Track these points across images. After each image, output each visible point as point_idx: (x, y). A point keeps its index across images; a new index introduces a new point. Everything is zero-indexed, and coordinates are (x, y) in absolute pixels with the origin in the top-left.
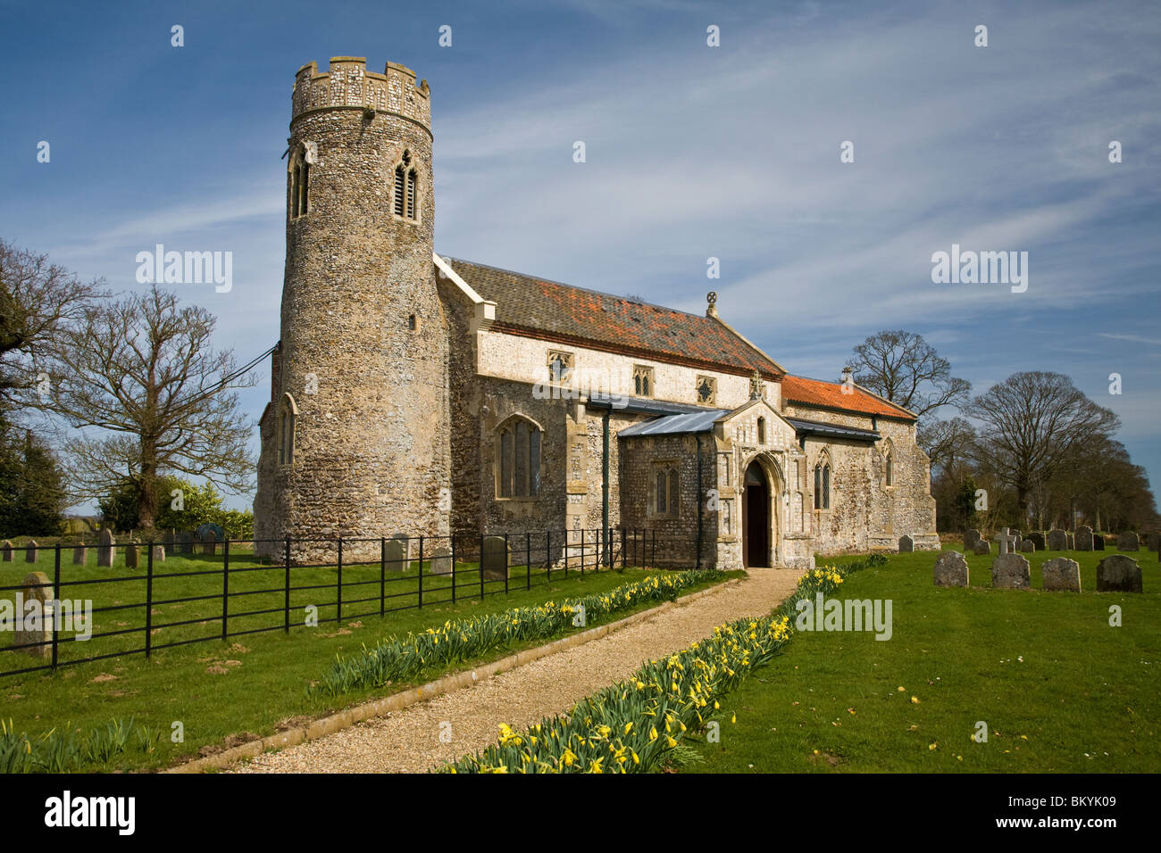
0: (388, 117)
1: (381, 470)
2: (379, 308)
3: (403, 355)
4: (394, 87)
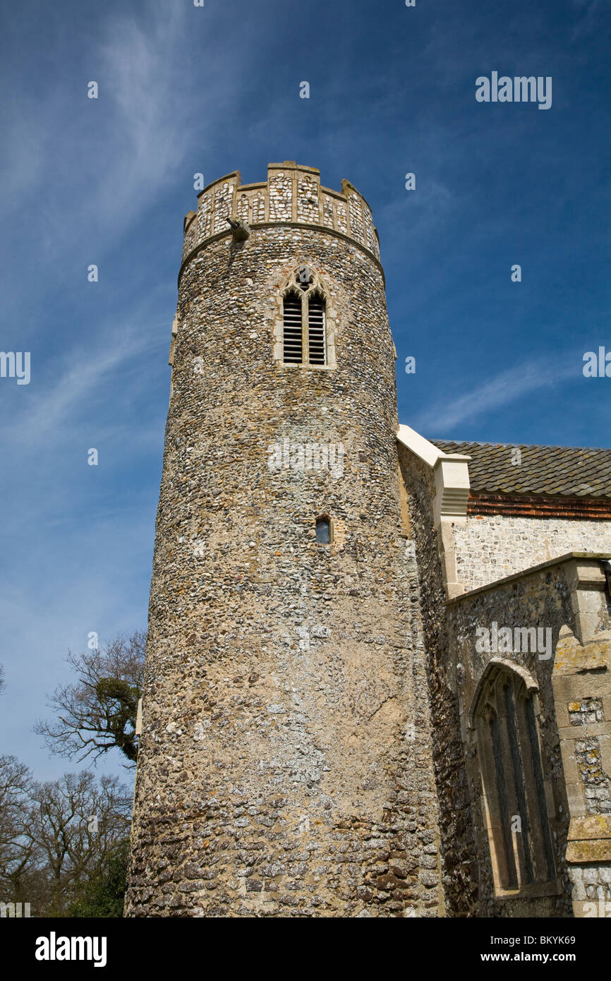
2: (254, 512)
3: (303, 590)
4: (280, 191)
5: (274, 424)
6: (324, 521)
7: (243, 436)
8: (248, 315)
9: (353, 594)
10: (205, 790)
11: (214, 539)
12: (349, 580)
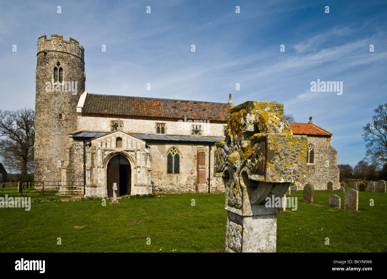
0: (51, 52)
1: (48, 163)
2: (48, 113)
3: (56, 127)
4: (54, 42)
5: (52, 96)
6: (60, 115)
7: (46, 98)
8: (47, 72)
9: (66, 127)
10: (41, 157)
11: (42, 117)
12: (65, 125)
